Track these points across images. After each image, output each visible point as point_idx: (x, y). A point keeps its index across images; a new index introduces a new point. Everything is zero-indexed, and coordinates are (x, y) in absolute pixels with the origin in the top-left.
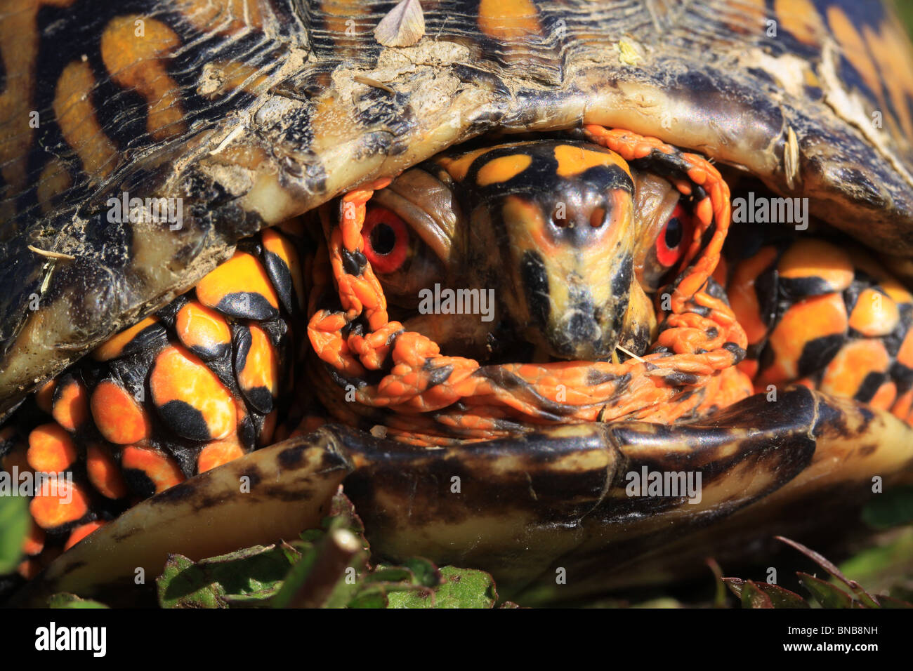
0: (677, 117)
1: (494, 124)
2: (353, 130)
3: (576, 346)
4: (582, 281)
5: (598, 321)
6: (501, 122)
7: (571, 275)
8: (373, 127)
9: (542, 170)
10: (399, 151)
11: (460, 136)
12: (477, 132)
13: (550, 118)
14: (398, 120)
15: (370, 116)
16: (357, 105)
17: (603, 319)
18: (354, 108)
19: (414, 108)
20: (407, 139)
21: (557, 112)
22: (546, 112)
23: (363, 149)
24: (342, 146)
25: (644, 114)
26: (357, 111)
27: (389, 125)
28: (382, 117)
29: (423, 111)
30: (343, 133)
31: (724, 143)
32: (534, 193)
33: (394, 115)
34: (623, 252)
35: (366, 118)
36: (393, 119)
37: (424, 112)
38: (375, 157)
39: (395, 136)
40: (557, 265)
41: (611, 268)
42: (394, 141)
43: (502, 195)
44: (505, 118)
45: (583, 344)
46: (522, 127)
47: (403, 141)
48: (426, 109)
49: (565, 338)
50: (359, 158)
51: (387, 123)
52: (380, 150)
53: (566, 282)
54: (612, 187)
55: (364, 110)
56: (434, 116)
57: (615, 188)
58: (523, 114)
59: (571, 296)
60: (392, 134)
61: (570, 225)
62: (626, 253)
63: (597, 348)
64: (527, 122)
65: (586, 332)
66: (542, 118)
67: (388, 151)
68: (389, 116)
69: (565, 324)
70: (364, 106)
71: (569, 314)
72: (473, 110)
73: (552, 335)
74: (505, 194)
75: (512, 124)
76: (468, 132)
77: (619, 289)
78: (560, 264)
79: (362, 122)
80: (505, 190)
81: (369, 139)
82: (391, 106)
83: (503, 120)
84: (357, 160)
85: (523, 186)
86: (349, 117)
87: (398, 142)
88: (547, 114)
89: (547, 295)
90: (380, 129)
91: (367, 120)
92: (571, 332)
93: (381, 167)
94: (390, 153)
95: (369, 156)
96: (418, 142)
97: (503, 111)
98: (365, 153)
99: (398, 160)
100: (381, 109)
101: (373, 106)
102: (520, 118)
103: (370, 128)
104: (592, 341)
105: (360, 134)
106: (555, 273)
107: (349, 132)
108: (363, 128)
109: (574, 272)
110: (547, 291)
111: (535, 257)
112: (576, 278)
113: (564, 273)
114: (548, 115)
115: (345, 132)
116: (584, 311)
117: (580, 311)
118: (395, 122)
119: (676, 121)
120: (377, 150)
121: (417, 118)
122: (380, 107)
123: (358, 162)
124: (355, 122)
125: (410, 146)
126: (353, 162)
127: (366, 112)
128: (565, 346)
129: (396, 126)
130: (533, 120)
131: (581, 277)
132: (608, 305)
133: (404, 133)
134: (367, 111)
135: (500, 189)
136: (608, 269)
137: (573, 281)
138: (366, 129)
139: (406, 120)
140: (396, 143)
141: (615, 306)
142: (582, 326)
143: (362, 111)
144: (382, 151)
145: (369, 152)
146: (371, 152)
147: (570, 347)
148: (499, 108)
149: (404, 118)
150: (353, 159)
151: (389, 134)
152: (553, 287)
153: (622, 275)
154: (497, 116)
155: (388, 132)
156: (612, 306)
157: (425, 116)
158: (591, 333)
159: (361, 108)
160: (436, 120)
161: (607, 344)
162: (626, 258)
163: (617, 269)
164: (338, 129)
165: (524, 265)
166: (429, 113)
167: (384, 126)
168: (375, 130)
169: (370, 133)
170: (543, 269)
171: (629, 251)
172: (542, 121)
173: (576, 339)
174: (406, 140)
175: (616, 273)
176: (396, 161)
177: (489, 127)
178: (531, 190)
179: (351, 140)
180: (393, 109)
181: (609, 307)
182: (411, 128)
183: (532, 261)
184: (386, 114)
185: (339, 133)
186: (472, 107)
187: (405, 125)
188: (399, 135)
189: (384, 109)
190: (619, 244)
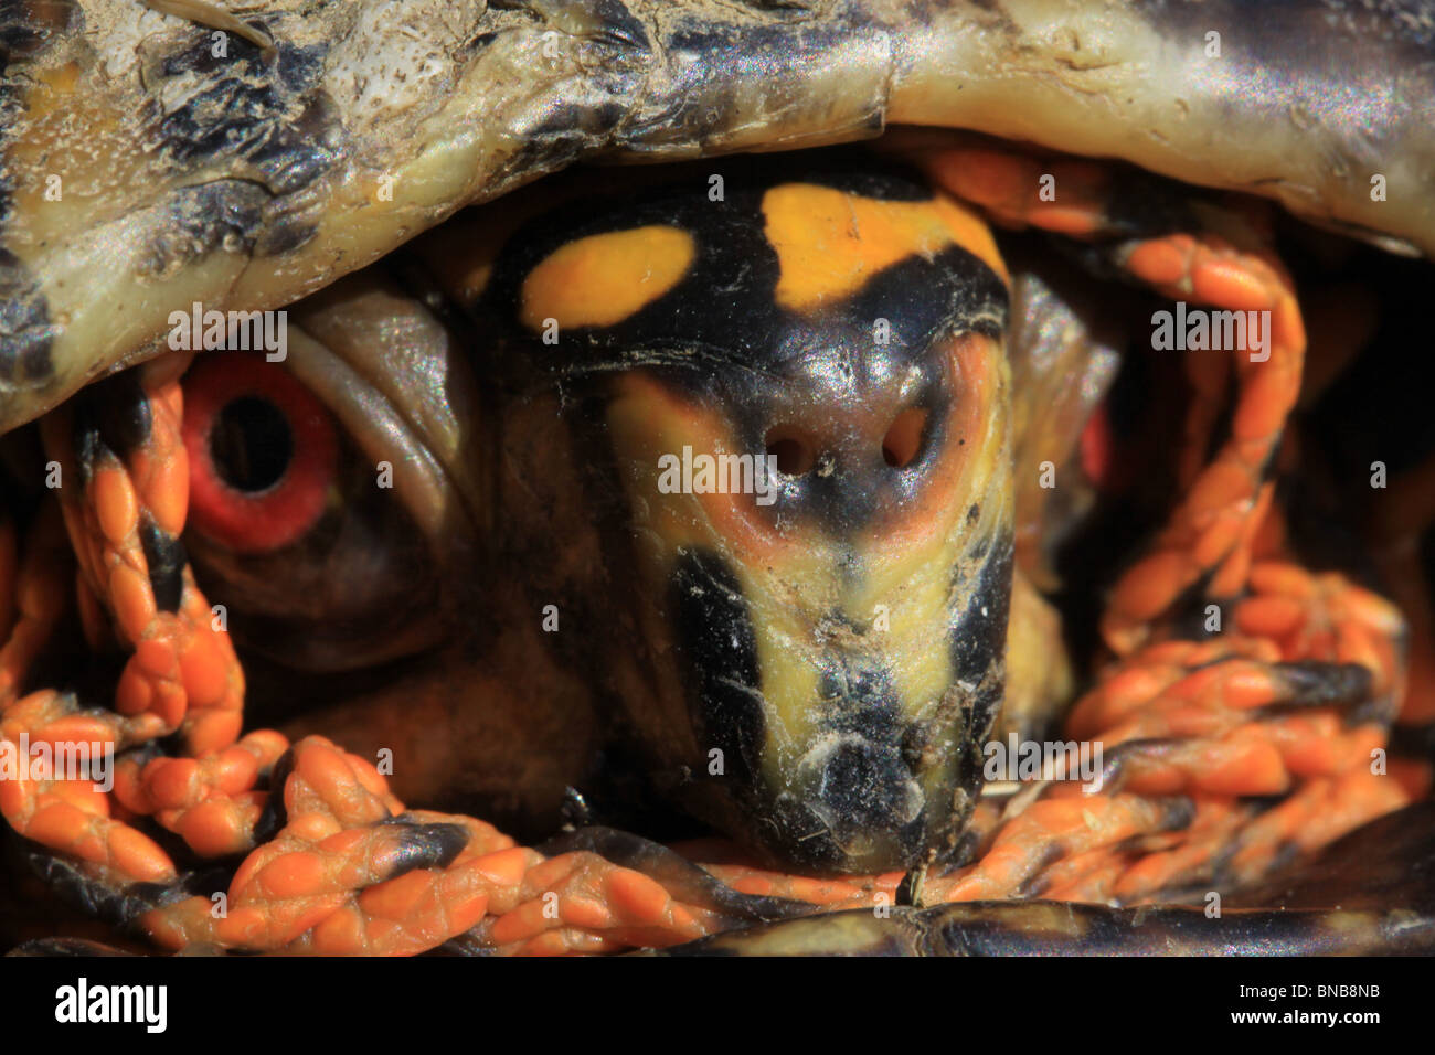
0: (1185, 98)
1: (596, 141)
2: (139, 178)
3: (848, 842)
4: (863, 641)
5: (915, 765)
6: (619, 133)
7: (826, 626)
8: (204, 166)
9: (730, 289)
10: (289, 240)
11: (489, 182)
12: (542, 168)
13: (776, 116)
14: (283, 140)
15: (195, 127)
16: (155, 91)
17: (930, 758)
18: (143, 101)
19: (338, 100)
20: (313, 203)
21: (797, 96)
22: (763, 97)
23: (171, 237)
24: (104, 232)
25: (1078, 90)
26: (154, 113)
27: (255, 158)
28: (232, 133)
29: (365, 109)
30: (106, 189)
31: (1338, 173)
32: (707, 367)
33: (271, 124)
34: (987, 538)
35: (182, 134)
36: (267, 137)
37: (370, 113)
38: (213, 261)
39: (274, 196)
40: (783, 596)
41: (949, 593)
42: (271, 212)
43: (604, 367)
44: (633, 123)
45: (866, 836)
46: (689, 145)
47: (302, 208)
48: (377, 102)
49: (810, 822)
50: (161, 268)
51: (248, 153)
52: (227, 238)
53: (809, 649)
54: (950, 330)
55: (175, 109)
56: (401, 122)
57: (958, 333)
58: (689, 108)
59: (828, 687)
60: (265, 188)
61: (822, 467)
62: (995, 537)
63: (911, 845)
64: (702, 133)
65: (876, 800)
66: (751, 115)
67: (255, 241)
68: (256, 130)
69: (812, 778)
70: (177, 93)
71: (824, 747)
72: (528, 98)
73: (771, 812)
74: (615, 365)
75: (655, 138)
76: (516, 169)
77: (975, 657)
78: (793, 591)
79: (167, 151)
80: (613, 355)
81: (191, 206)
82: (263, 95)
83: (626, 129)
84: (154, 274)
85: (671, 346)
86: (127, 133)
87: (286, 213)
88: (768, 101)
89: (753, 691)
90: (225, 174)
91: (185, 143)
92: (827, 804)
93: (232, 291)
94: (259, 250)
95: (192, 259)
96: (350, 211)
97: (623, 101)
98: (179, 252)
99: (285, 268)
100: (230, 105)
101: (204, 94)
102: (679, 121)
103: (194, 169)
104: (893, 825)
105: (163, 190)
106: (777, 622)
107: (125, 184)
108: (170, 170)
109: (839, 616)
110: (754, 678)
111: (713, 570)
112: (843, 632)
113: (806, 621)
114: (772, 105)
115: (114, 183)
116: (870, 737)
117: (856, 739)
118: (274, 150)
119: (1185, 108)
120: (217, 239)
121: (345, 133)
122: (226, 98)
123: (155, 281)
124: (147, 148)
125: (322, 224)
126: (139, 280)
127: (183, 116)
128: (810, 844)
129: (279, 164)
130: (724, 123)
131: (860, 630)
132: (945, 712)
133: (304, 182)
134: (185, 111)
135: (595, 348)
136: (942, 598)
137: (833, 641)
138: (183, 174)
139: (308, 140)
140: (278, 216)
141: (966, 711)
142: (863, 782)
143: (169, 111)
144: (235, 243)
145: (191, 246)
146: (199, 248)
147: (828, 846)
148: (611, 91)
149: (303, 134)
150: (140, 272)
151: (254, 188)
152: (770, 666)
153: (985, 612)
154: (606, 117)
155: (251, 182)
156: (958, 714)
157: (374, 123)
158: (893, 802)
159: (166, 100)
160: (408, 136)
161: (940, 831)
162: (995, 555)
163: (970, 594)
164: (91, 172)
165: (679, 595)
166: (386, 115)
167: (239, 165)
168: (209, 175)
169: (192, 187)
170: (738, 610)
171: (1004, 529)
172: (754, 125)
173: (845, 825)
174: (310, 205)
175: (965, 607)
176: (279, 273)
177: (580, 150)
178: (697, 356)
179: (132, 210)
180: (267, 104)
181: (947, 718)
182: (326, 167)
183: (707, 586)
184: (247, 123)
185: (96, 186)
186: (522, 90)
187: (306, 158)
188: (288, 191)
189: (240, 103)
190: (974, 513)
